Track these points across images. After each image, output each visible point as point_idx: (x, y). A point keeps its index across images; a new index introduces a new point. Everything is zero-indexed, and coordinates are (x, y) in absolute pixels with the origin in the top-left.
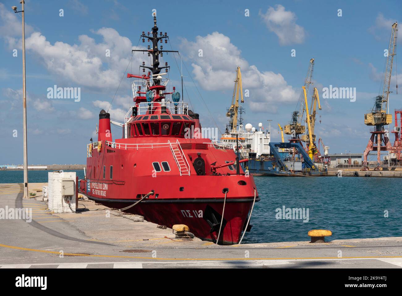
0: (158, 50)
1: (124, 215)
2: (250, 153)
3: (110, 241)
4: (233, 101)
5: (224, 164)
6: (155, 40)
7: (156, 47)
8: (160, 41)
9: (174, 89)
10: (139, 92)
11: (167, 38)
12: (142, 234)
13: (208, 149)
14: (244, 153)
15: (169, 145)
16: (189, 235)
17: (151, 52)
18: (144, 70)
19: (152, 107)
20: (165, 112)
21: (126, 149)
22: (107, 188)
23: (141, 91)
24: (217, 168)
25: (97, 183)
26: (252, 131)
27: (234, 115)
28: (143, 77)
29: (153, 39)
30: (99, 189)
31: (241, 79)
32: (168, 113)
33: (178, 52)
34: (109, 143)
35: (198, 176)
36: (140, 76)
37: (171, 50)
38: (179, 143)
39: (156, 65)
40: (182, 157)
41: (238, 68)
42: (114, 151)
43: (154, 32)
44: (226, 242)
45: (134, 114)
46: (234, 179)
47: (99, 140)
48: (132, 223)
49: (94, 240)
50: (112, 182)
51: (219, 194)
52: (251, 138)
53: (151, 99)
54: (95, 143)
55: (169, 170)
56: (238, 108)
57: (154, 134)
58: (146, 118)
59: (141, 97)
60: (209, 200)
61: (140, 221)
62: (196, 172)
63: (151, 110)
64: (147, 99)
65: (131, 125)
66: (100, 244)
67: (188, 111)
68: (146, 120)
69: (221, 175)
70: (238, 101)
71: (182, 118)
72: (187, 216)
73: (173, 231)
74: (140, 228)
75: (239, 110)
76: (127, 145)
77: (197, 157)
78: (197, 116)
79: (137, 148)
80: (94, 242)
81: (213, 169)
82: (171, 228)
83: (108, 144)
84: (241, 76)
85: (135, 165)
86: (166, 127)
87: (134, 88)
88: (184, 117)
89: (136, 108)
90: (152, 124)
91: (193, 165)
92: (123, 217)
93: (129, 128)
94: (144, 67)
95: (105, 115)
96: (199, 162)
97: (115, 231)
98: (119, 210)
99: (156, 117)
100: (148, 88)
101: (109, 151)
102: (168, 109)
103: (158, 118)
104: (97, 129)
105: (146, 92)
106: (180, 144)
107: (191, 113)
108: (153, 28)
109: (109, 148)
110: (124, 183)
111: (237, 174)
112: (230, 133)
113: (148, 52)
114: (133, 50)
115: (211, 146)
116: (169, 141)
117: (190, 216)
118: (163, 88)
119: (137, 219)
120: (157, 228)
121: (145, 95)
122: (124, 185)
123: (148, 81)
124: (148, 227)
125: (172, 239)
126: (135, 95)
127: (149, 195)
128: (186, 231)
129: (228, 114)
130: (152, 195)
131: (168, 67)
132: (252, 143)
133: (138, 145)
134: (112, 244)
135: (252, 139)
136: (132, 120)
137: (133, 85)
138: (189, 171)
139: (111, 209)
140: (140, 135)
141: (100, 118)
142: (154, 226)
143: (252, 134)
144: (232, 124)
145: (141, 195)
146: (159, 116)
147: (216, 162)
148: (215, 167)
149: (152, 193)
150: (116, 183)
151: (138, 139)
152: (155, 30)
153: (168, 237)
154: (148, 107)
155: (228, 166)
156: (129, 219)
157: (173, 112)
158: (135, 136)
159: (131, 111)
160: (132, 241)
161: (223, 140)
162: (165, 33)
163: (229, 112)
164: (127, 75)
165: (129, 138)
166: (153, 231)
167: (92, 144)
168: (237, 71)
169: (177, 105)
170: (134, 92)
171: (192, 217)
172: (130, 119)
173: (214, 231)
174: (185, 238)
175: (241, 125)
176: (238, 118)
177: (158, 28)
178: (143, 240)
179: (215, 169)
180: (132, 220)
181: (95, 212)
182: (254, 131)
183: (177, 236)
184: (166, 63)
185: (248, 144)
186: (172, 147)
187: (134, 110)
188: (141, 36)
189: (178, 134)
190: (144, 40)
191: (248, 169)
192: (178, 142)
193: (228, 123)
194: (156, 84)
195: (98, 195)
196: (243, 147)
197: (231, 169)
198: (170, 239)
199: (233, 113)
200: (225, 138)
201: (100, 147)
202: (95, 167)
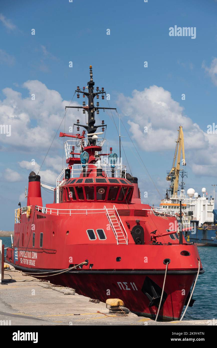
0: (94, 107)
1: (53, 288)
2: (192, 220)
3: (38, 315)
4: (174, 164)
5: (165, 233)
6: (91, 96)
7: (92, 104)
8: (96, 97)
9: (111, 149)
10: (72, 153)
11: (104, 94)
12: (74, 308)
13: (148, 216)
14: (185, 221)
15: (105, 211)
16: (124, 311)
17: (86, 109)
18: (78, 128)
19: (87, 169)
20: (101, 175)
21: (58, 215)
22: (36, 257)
23: (75, 152)
24: (158, 237)
25: (26, 251)
26: (195, 196)
27: (175, 179)
28: (77, 136)
29: (89, 94)
30: (27, 258)
31: (183, 139)
32: (104, 177)
33: (116, 109)
34: (39, 207)
35: (136, 245)
36: (73, 135)
37: (109, 107)
38: (116, 209)
39: (92, 123)
40: (119, 224)
41: (180, 127)
42: (45, 217)
43: (89, 87)
44: (166, 317)
45: (67, 177)
46: (177, 249)
47: (29, 204)
48: (61, 296)
49: (21, 314)
50: (42, 251)
51: (159, 265)
52: (193, 204)
53: (85, 161)
54: (24, 208)
55: (105, 238)
56: (180, 171)
57: (88, 199)
58: (80, 181)
59: (75, 158)
60: (149, 272)
61: (71, 294)
62: (135, 242)
63: (86, 173)
64: (81, 160)
65: (63, 188)
66: (27, 318)
67: (126, 174)
68: (81, 184)
69: (162, 245)
70: (179, 163)
71: (120, 182)
72: (124, 288)
73: (107, 306)
74: (71, 302)
75: (180, 174)
76: (59, 210)
77: (136, 225)
78: (135, 180)
79: (70, 213)
80: (21, 316)
81: (152, 238)
82: (105, 302)
83: (38, 209)
84: (183, 136)
85: (68, 232)
86: (102, 191)
87: (67, 148)
88: (122, 181)
89: (70, 170)
90: (87, 188)
91: (131, 233)
92: (53, 290)
93: (61, 192)
94: (78, 125)
95: (35, 177)
96: (139, 230)
97: (43, 304)
98: (48, 282)
99: (91, 181)
100: (82, 148)
101: (39, 217)
102: (104, 172)
103: (93, 182)
104: (26, 192)
105: (80, 152)
106: (118, 210)
107: (129, 177)
108: (88, 83)
109: (40, 214)
110: (55, 252)
111: (180, 244)
112: (170, 198)
113: (83, 109)
114: (66, 107)
115: (151, 213)
116: (105, 206)
117: (127, 289)
118: (99, 149)
119: (68, 292)
120: (90, 302)
121: (79, 157)
122: (55, 253)
123: (82, 140)
124: (79, 301)
125: (105, 314)
126: (68, 156)
127: (83, 265)
128: (121, 306)
129: (168, 178)
130: (86, 265)
131: (104, 126)
132: (194, 209)
133: (71, 210)
134: (40, 319)
135: (194, 206)
136: (65, 183)
137: (66, 145)
138: (127, 239)
139: (39, 280)
140: (73, 200)
141: (30, 181)
142: (86, 299)
143: (195, 199)
144: (173, 188)
145: (74, 264)
146: (94, 179)
147: (157, 230)
148: (156, 235)
149: (86, 263)
150: (47, 251)
151: (71, 204)
152: (91, 85)
153: (101, 312)
154: (82, 169)
155: (169, 235)
156: (59, 291)
157: (109, 176)
158: (68, 200)
159: (64, 173)
160: (62, 315)
161: (163, 206)
162: (102, 88)
163: (169, 176)
164: (60, 133)
165: (61, 203)
166: (85, 305)
167: (21, 209)
168: (179, 131)
169: (113, 168)
170: (67, 153)
171: (129, 289)
172: (63, 183)
173: (153, 305)
174: (119, 313)
175: (182, 190)
176: (180, 183)
177: (94, 83)
178: (74, 315)
179: (155, 238)
180: (62, 292)
181: (22, 283)
182: (196, 196)
183: (111, 311)
184: (103, 121)
185: (190, 211)
186: (108, 214)
187: (67, 173)
188: (76, 91)
189: (115, 200)
190: (78, 95)
191: (190, 238)
192: (114, 208)
193: (168, 187)
194: (92, 144)
195: (26, 265)
196: (185, 215)
197: (173, 238)
198: (103, 314)
199: (174, 176)
200: (165, 204)
201: (29, 212)
202: (23, 234)
